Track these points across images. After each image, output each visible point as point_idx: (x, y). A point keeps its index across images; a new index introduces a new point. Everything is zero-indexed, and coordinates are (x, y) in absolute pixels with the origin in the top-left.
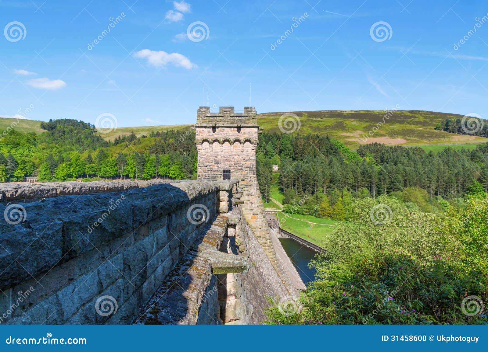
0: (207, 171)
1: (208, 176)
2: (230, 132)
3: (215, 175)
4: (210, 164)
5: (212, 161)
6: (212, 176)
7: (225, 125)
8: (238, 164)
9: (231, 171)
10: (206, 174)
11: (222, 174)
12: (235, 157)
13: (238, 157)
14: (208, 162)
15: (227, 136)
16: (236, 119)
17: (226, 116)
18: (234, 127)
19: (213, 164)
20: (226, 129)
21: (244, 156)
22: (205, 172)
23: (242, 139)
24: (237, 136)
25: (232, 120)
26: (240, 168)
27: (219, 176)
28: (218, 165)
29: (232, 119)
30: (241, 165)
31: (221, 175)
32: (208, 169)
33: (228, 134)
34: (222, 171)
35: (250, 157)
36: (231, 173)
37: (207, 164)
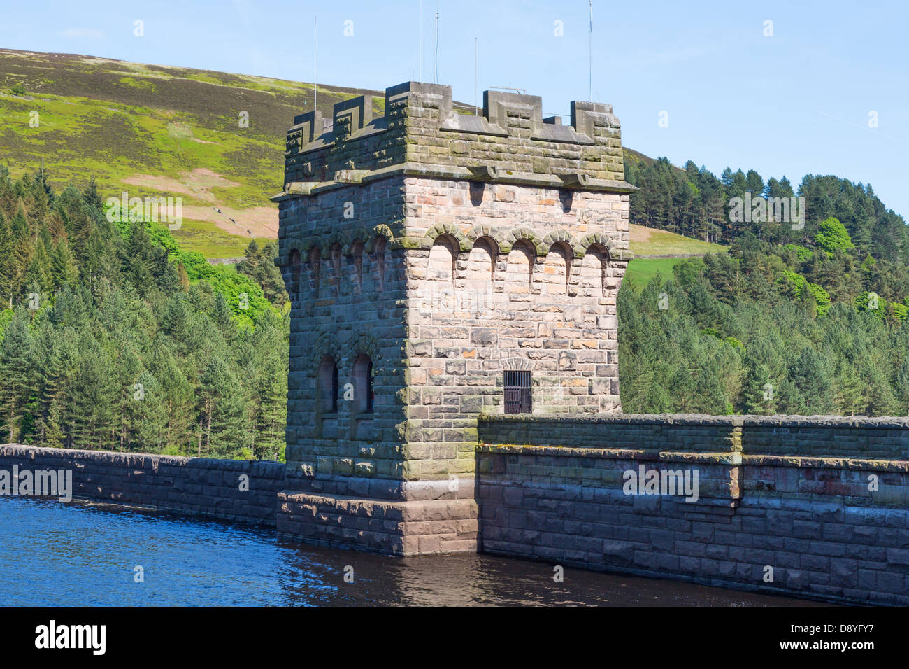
0: (445, 376)
1: (452, 401)
2: (535, 209)
3: (475, 396)
4: (457, 344)
5: (465, 330)
6: (467, 397)
7: (516, 175)
8: (561, 345)
9: (536, 375)
10: (442, 388)
11: (502, 389)
12: (548, 316)
13: (559, 316)
14: (448, 335)
15: (524, 226)
16: (555, 153)
17: (518, 137)
18: (547, 186)
19: (467, 343)
20: (519, 191)
21: (578, 315)
22: (439, 382)
23: (578, 239)
24: (559, 228)
25: (540, 154)
26: (565, 363)
27: (490, 398)
28: (488, 348)
29: (539, 150)
30: (569, 350)
31: (498, 393)
32: (451, 369)
33: (527, 217)
34: (501, 377)
35: (601, 320)
36: (535, 387)
37: (444, 344)
